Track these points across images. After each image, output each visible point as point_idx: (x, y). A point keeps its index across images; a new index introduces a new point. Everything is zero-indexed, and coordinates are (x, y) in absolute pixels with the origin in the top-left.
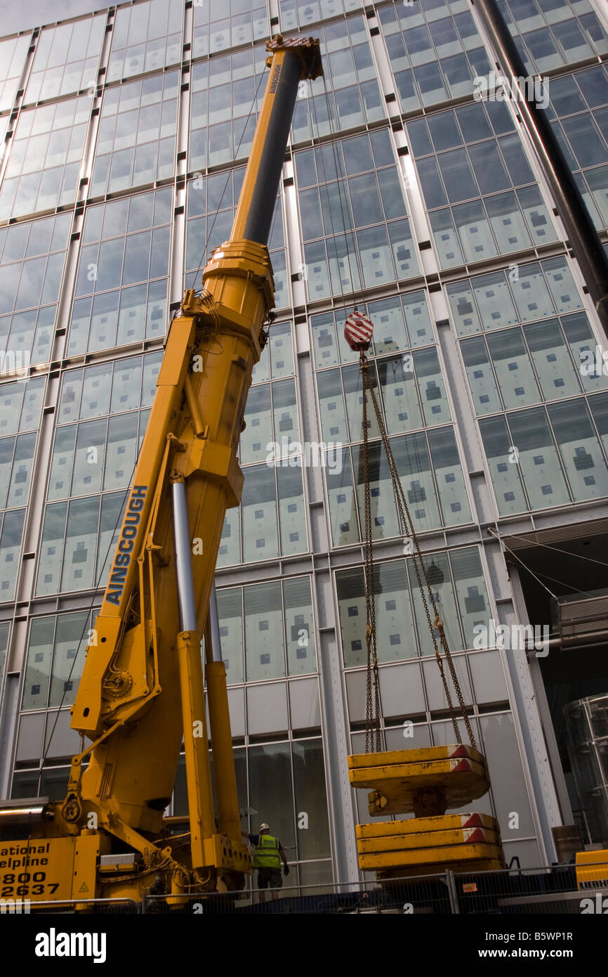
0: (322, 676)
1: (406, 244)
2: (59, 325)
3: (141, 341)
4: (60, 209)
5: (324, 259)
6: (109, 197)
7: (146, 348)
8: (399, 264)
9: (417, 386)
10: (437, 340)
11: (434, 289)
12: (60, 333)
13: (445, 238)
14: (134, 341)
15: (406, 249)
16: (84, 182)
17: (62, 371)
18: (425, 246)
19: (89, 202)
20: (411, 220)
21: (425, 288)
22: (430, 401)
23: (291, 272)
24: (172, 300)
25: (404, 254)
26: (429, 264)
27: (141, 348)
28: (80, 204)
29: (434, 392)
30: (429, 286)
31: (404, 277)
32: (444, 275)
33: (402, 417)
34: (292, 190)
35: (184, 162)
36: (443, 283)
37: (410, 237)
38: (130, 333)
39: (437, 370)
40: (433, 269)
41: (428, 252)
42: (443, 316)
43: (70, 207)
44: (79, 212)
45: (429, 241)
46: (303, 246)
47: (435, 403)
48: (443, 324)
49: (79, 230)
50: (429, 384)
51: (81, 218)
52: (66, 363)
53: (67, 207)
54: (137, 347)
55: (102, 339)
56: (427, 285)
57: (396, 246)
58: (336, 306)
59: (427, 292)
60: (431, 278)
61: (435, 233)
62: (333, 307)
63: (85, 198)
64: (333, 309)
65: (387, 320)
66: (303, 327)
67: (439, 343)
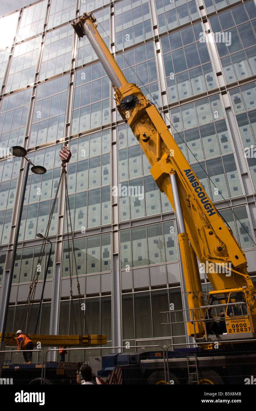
0: (180, 262)
1: (210, 74)
2: (68, 122)
3: (101, 126)
4: (65, 73)
5: (175, 84)
6: (84, 66)
7: (102, 129)
8: (208, 83)
9: (217, 137)
10: (225, 116)
11: (223, 93)
12: (68, 125)
13: (228, 70)
14: (97, 126)
15: (211, 76)
16: (73, 60)
17: (70, 141)
18: (219, 74)
19: (76, 69)
20: (212, 63)
21: (220, 93)
22: (223, 143)
23: (161, 91)
24: (112, 107)
25: (210, 79)
26: (221, 82)
27: (100, 129)
28: (72, 70)
29: (224, 139)
30: (221, 92)
31: (210, 89)
32: (228, 86)
33: (212, 151)
34: (160, 54)
35: (114, 47)
36: (228, 90)
37: (212, 71)
38: (96, 123)
39: (226, 129)
40: (223, 84)
41: (221, 77)
42: (228, 105)
43: (69, 71)
44: (72, 74)
45: (221, 72)
46: (166, 79)
47: (225, 144)
48: (228, 109)
49: (73, 81)
50: (222, 136)
51: (73, 76)
52: (71, 137)
53: (67, 72)
54: (99, 129)
55: (85, 126)
56: (220, 92)
57: (206, 75)
58: (181, 105)
59: (220, 95)
60: (222, 89)
61: (224, 68)
62: (180, 105)
63: (74, 67)
64: (180, 106)
65: (203, 109)
66: (167, 115)
67: (226, 117)
